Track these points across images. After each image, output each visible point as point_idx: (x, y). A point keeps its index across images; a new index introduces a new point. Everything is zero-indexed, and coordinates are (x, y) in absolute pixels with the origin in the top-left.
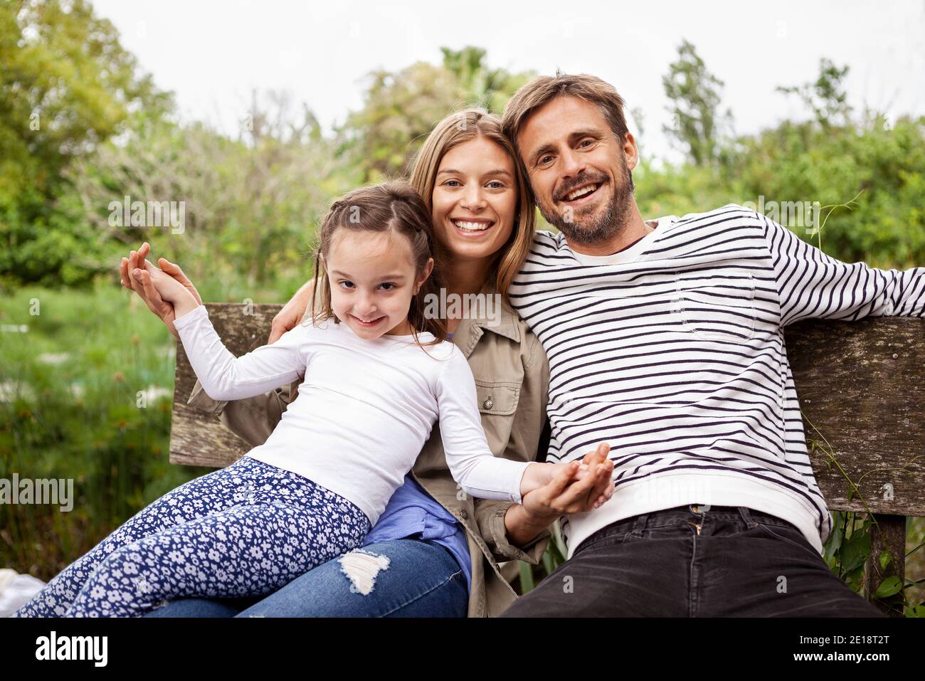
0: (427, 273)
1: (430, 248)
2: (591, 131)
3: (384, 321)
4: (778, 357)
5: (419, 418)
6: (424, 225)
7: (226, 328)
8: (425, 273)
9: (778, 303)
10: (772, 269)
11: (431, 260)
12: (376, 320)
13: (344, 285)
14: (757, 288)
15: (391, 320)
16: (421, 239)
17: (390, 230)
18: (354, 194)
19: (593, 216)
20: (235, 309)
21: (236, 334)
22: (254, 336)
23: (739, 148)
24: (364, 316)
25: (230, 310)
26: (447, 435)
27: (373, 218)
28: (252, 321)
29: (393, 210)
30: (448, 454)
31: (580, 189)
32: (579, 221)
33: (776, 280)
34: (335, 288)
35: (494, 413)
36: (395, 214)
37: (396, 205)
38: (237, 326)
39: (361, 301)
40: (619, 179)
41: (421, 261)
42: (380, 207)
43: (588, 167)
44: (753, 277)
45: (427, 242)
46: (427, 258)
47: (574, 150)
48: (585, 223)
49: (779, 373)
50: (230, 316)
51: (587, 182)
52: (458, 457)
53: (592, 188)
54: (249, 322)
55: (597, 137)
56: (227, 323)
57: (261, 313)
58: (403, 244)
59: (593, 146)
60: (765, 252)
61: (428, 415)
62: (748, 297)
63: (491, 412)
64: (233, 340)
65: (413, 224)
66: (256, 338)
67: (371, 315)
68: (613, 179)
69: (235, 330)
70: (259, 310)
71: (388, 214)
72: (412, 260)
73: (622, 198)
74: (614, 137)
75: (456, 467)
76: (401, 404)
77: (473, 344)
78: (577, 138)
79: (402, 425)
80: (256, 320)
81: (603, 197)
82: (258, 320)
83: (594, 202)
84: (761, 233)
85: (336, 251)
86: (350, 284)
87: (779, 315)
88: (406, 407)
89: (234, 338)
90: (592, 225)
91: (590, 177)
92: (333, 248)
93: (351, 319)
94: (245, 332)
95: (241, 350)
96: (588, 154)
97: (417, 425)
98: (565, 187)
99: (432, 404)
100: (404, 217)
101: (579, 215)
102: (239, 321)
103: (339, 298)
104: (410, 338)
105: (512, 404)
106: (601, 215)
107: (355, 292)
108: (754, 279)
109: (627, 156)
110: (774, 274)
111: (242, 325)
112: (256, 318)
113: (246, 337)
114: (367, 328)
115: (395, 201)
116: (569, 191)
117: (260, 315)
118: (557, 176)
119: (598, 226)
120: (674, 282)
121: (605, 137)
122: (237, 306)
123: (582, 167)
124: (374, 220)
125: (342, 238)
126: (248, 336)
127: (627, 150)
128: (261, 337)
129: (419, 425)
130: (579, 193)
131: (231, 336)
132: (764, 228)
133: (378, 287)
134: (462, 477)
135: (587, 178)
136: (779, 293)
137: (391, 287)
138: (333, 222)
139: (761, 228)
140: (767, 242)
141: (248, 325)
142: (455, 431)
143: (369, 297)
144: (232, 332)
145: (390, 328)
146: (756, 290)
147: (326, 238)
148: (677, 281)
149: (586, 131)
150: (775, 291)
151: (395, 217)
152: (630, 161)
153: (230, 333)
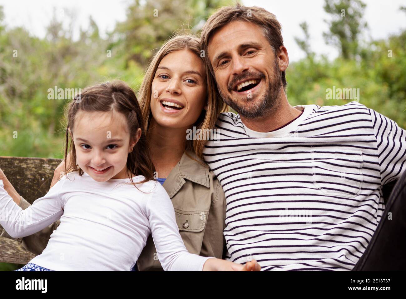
0: (138, 138)
1: (138, 121)
2: (253, 43)
3: (111, 170)
4: (376, 206)
5: (136, 230)
6: (134, 107)
7: (26, 174)
8: (136, 138)
9: (379, 171)
10: (376, 149)
11: (140, 129)
12: (106, 169)
13: (84, 147)
14: (364, 161)
15: (115, 169)
16: (133, 115)
17: (112, 110)
18: (89, 89)
19: (254, 103)
20: (32, 161)
21: (32, 177)
22: (43, 179)
23: (374, 48)
24: (98, 167)
25: (29, 162)
26: (156, 241)
27: (101, 103)
28: (43, 169)
29: (114, 98)
30: (159, 253)
31: (244, 82)
32: (245, 106)
33: (379, 156)
34: (78, 150)
35: (189, 231)
36: (115, 100)
37: (115, 95)
38: (33, 173)
39: (95, 157)
40: (272, 77)
41: (133, 130)
42: (106, 97)
43: (250, 68)
44: (363, 154)
45: (136, 117)
46: (137, 128)
47: (243, 56)
48: (248, 107)
49: (376, 216)
50: (28, 166)
51: (249, 78)
52: (166, 254)
53: (253, 82)
54: (40, 170)
55: (258, 48)
56: (27, 170)
57: (48, 164)
58: (121, 119)
59: (255, 54)
60: (372, 138)
61: (142, 228)
62: (359, 167)
63: (188, 230)
64: (30, 181)
65: (127, 107)
66: (45, 180)
67: (102, 166)
68: (267, 77)
69: (31, 175)
70: (47, 162)
71: (111, 101)
72: (127, 129)
73: (275, 90)
74: (271, 49)
75: (164, 261)
76: (124, 223)
77: (178, 188)
78: (244, 48)
79: (124, 236)
80: (45, 169)
81: (261, 90)
82: (46, 169)
83: (255, 93)
84: (371, 124)
85: (78, 126)
86: (88, 146)
87: (380, 178)
88: (128, 225)
89: (30, 180)
90: (253, 109)
91: (251, 74)
92: (76, 123)
93: (90, 169)
94: (38, 176)
95: (35, 188)
96: (251, 59)
97: (135, 235)
98: (234, 81)
99: (144, 221)
100: (121, 102)
101: (245, 101)
102: (34, 169)
103: (82, 156)
104: (127, 180)
105: (201, 224)
106: (259, 103)
107: (91, 152)
108: (363, 155)
109: (280, 61)
110: (377, 152)
111: (36, 171)
112: (45, 168)
113: (39, 180)
114: (100, 175)
115: (115, 93)
116: (236, 83)
117: (47, 165)
118: (230, 73)
119: (257, 110)
120: (310, 152)
121: (263, 48)
122: (33, 159)
123: (246, 68)
124: (102, 104)
125: (82, 117)
126: (40, 179)
127: (281, 57)
128: (48, 180)
129: (137, 235)
130: (244, 85)
131: (28, 179)
132: (373, 121)
133: (106, 148)
134: (169, 267)
135: (249, 75)
136: (380, 165)
137: (115, 147)
138: (75, 108)
139: (371, 121)
140: (375, 131)
141: (40, 172)
142: (161, 238)
143: (100, 154)
144: (29, 176)
145: (115, 173)
146: (364, 163)
147: (72, 118)
148: (312, 152)
149: (250, 44)
150: (377, 163)
151: (115, 103)
152: (282, 65)
153: (28, 177)
